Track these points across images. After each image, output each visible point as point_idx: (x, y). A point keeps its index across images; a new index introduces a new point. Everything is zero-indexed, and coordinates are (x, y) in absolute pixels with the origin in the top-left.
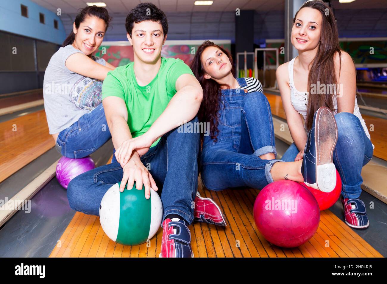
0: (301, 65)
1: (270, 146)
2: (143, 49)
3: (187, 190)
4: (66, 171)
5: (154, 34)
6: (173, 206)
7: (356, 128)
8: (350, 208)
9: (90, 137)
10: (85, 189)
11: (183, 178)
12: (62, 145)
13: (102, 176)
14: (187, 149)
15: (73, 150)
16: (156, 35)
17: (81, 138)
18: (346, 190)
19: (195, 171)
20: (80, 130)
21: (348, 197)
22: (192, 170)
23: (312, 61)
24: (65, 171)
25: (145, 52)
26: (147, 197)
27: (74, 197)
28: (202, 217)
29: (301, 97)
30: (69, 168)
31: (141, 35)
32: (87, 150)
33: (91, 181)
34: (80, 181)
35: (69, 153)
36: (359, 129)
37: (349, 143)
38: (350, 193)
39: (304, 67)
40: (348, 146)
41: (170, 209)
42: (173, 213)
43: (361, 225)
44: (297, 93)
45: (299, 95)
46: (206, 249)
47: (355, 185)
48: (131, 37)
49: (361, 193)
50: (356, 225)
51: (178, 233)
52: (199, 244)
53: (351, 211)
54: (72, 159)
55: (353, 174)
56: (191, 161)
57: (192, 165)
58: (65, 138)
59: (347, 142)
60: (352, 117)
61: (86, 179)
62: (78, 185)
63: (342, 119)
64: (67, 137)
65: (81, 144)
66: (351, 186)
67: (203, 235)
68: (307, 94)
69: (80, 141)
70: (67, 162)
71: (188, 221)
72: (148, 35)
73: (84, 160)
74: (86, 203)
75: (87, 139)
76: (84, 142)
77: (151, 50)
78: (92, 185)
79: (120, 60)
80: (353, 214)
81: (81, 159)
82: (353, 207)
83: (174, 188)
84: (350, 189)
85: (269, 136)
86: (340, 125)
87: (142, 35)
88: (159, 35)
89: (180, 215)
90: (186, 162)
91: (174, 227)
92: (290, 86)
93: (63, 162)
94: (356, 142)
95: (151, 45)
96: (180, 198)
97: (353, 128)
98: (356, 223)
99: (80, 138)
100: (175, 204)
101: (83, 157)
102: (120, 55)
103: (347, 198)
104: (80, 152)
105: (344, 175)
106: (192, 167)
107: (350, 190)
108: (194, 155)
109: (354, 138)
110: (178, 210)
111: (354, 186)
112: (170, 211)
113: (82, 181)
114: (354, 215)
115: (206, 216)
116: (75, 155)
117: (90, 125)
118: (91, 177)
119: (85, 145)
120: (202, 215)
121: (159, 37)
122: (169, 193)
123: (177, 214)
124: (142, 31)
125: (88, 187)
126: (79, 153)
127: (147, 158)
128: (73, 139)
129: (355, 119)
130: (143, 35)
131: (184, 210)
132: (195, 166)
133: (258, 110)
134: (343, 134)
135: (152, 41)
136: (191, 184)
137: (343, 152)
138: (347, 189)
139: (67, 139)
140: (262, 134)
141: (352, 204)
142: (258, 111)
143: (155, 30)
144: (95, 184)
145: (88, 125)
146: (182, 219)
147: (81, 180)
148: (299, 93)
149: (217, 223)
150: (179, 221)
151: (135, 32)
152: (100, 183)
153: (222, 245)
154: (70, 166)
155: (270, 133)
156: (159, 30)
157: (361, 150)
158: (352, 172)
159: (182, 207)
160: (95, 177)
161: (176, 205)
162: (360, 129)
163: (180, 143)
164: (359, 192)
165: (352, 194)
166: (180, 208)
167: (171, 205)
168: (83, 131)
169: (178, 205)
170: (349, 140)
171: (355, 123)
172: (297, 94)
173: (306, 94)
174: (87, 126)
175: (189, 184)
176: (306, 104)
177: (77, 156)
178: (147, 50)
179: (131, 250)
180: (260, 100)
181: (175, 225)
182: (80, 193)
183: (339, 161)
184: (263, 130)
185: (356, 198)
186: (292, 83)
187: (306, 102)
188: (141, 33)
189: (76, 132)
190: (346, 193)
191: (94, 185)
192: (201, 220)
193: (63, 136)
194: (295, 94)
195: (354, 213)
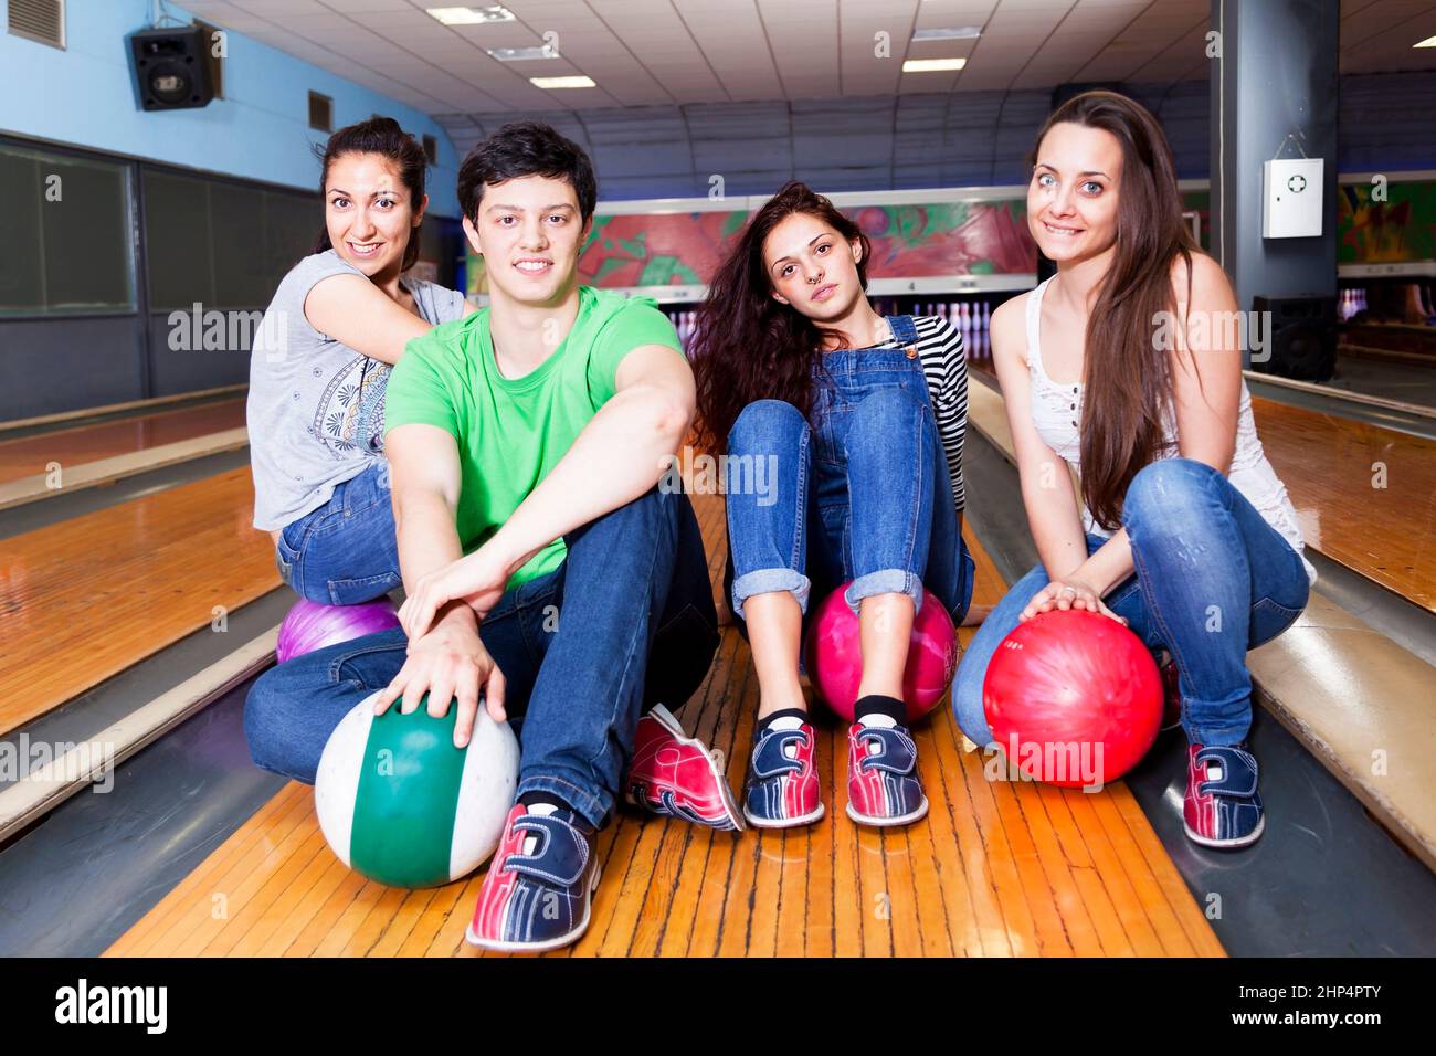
0: (1065, 298)
1: (898, 571)
2: (515, 265)
3: (595, 716)
4: (304, 645)
5: (548, 215)
6: (542, 767)
7: (1208, 509)
8: (1200, 776)
9: (378, 537)
10: (297, 703)
11: (586, 679)
12: (292, 561)
13: (359, 665)
14: (616, 587)
15: (325, 579)
16: (557, 219)
17: (349, 542)
18: (1194, 716)
19: (633, 657)
20: (348, 514)
21: (1202, 740)
22: (624, 654)
23: (1099, 283)
24: (301, 644)
25: (523, 271)
26: (459, 741)
27: (260, 727)
28: (666, 800)
29: (1061, 402)
30: (314, 634)
31: (509, 220)
32: (369, 581)
33: (318, 680)
34: (282, 680)
35: (313, 585)
36: (1221, 514)
37: (1186, 558)
38: (1208, 726)
39: (1072, 302)
40: (1184, 569)
41: (532, 775)
42: (537, 788)
43: (1224, 836)
44: (1049, 389)
45: (1054, 394)
46: (643, 905)
47: (1222, 698)
48: (476, 227)
49: (1248, 727)
50: (1210, 836)
51: (537, 850)
52: (630, 886)
53: (1202, 789)
54: (327, 608)
55: (1213, 661)
56: (623, 623)
57: (624, 636)
58: (304, 537)
59: (1180, 554)
60: (1198, 473)
61: (307, 672)
62: (276, 691)
63: (1160, 479)
64: (309, 535)
65: (347, 558)
66: (1207, 703)
67: (657, 860)
68: (1079, 391)
69: (346, 551)
70: (311, 616)
71: (586, 813)
72: (531, 220)
73: (364, 610)
74: (296, 747)
75: (367, 543)
76: (359, 554)
77: (541, 265)
78: (319, 691)
79: (645, 262)
80: (1208, 800)
81: (357, 607)
82: (1215, 774)
83: (554, 709)
84: (1206, 712)
85: (903, 539)
86: (1153, 500)
87: (511, 219)
88: (566, 220)
89: (559, 794)
90: (605, 625)
91: (530, 833)
92: (1029, 368)
93: (298, 616)
94: (1208, 557)
95: (540, 249)
96: (567, 740)
97: (1195, 509)
98: (1209, 829)
99: (344, 540)
100: (550, 760)
101: (361, 600)
102: (646, 245)
103: (1201, 743)
104: (346, 584)
105: (1185, 665)
106: (623, 641)
107: (1205, 716)
108: (637, 604)
109: (1202, 543)
110: (555, 779)
111: (1217, 703)
112: (532, 781)
113: (290, 678)
114: (1211, 803)
115: (680, 797)
116: (333, 594)
117: (380, 501)
118: (321, 668)
119: (361, 563)
120: (668, 793)
121: (564, 225)
122: (538, 723)
123: (549, 793)
124: (513, 208)
125: (307, 697)
126: (344, 587)
127: (525, 608)
128: (323, 544)
129: (1208, 481)
130: (514, 221)
131: (575, 779)
132: (639, 640)
133: (883, 454)
134: (1165, 529)
135: (542, 236)
136: (612, 698)
137: (1169, 587)
138: (1196, 711)
139: (307, 541)
140: (881, 530)
141: (1212, 763)
142: (883, 456)
143: (554, 204)
144: (330, 687)
145: (374, 498)
146: (564, 808)
147: (288, 674)
148: (1056, 387)
149: (707, 818)
150: (553, 814)
151: (490, 210)
152: (348, 686)
153: (700, 893)
154: (316, 628)
155: (909, 528)
156: (569, 206)
157: (1231, 584)
158: (1206, 656)
159: (571, 769)
160: (335, 667)
161: (550, 763)
162: (1225, 512)
163: (596, 568)
164: (1241, 724)
165: (1214, 731)
166: (565, 773)
167: (534, 763)
168: (358, 517)
169: (559, 764)
170: (1183, 548)
171: (1205, 493)
172: (1049, 392)
173: (1075, 391)
174: (370, 504)
175: (603, 698)
176: (1074, 423)
177: (341, 596)
178: (528, 266)
179: (403, 903)
180: (897, 420)
181: (532, 825)
182: (279, 718)
183: (1161, 617)
184: (885, 516)
185: (1231, 742)
186: (1035, 357)
187: (1077, 415)
188: (507, 213)
189: (334, 522)
190: (1197, 724)
191: (327, 691)
192: (665, 810)
193: (296, 531)
194: (1044, 393)
195: (1211, 796)
